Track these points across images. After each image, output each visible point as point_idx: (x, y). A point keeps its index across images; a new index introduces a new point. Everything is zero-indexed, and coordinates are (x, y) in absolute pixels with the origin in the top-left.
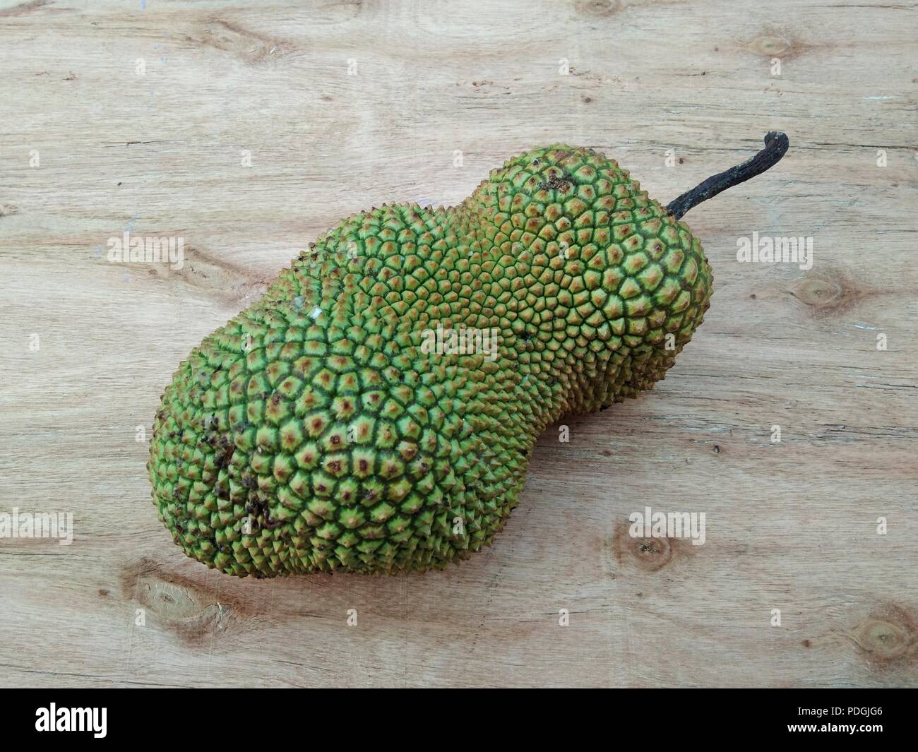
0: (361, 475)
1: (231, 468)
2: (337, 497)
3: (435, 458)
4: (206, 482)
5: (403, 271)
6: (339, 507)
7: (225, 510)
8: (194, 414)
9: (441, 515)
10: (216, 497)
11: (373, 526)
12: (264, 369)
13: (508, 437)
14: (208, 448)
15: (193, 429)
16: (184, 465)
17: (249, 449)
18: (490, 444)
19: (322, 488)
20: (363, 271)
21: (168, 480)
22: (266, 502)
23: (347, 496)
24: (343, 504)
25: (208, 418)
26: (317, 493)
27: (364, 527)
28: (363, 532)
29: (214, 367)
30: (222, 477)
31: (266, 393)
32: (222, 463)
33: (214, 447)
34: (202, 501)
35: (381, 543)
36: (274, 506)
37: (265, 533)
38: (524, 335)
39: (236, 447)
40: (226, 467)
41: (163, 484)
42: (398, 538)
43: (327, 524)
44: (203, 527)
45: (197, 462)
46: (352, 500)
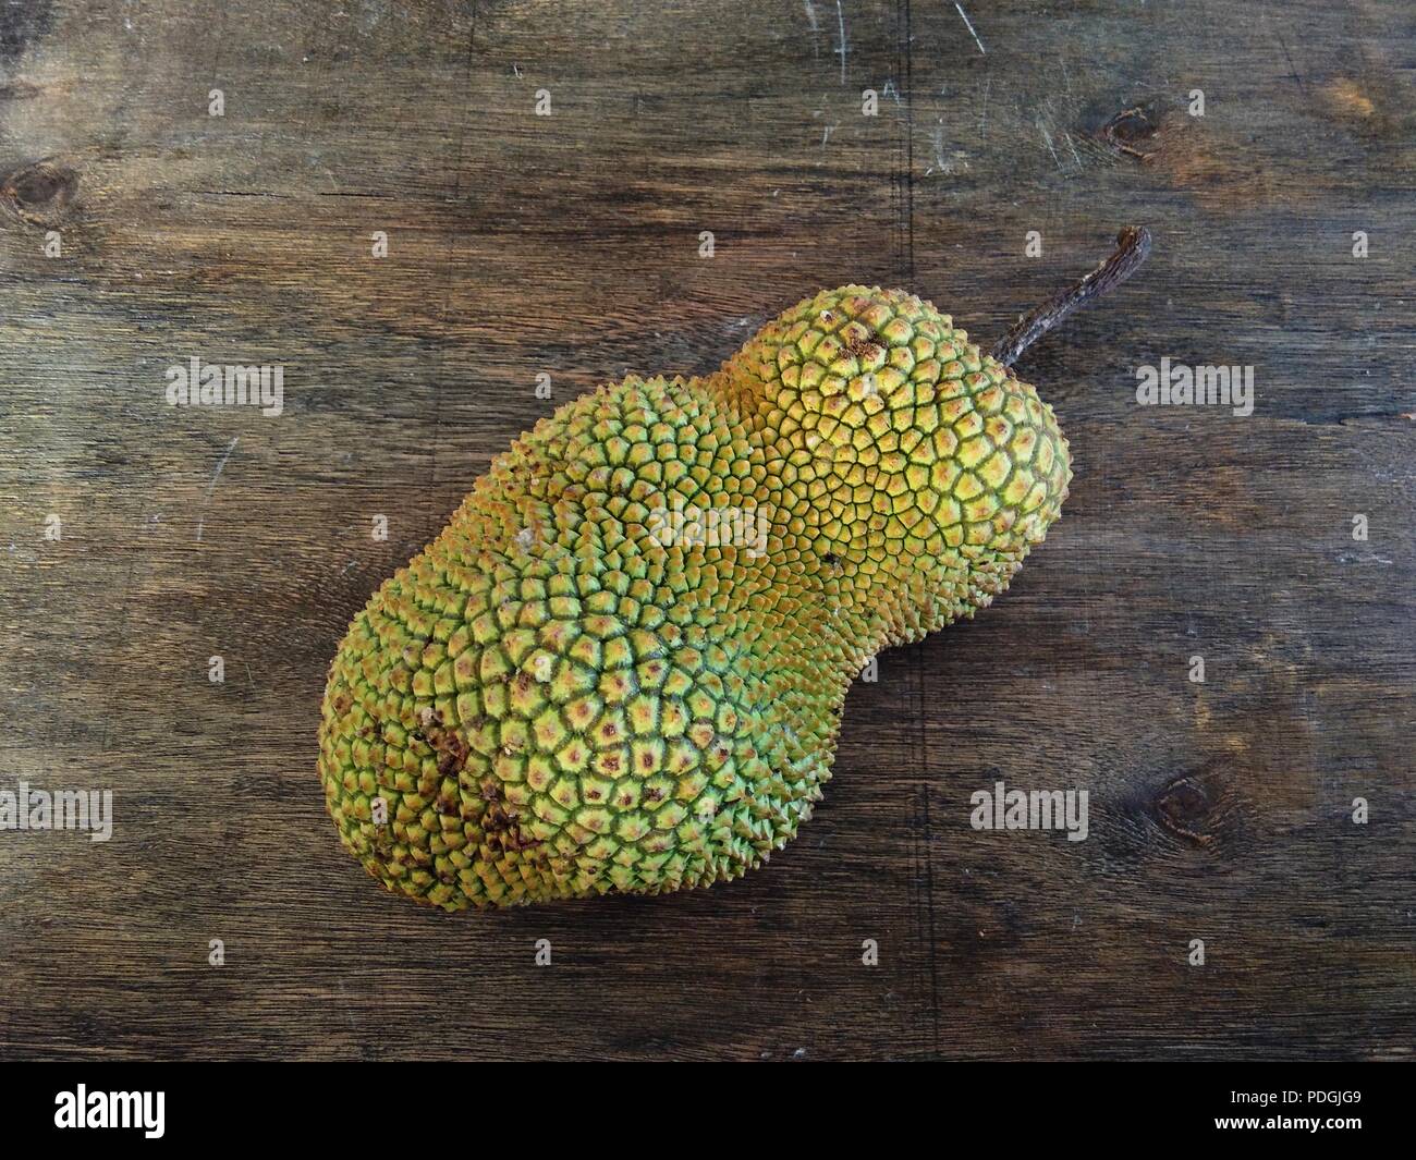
0: (646, 773)
1: (463, 776)
2: (614, 803)
3: (736, 740)
4: (423, 795)
5: (664, 485)
6: (617, 816)
7: (450, 830)
8: (401, 704)
9: (742, 811)
10: (438, 814)
11: (660, 835)
12: (499, 641)
13: (816, 694)
14: (426, 751)
15: (400, 725)
16: (388, 773)
17: (492, 751)
18: (797, 708)
19: (596, 795)
20: (609, 487)
21: (360, 792)
22: (517, 817)
23: (628, 800)
24: (622, 810)
25: (426, 712)
26: (589, 801)
27: (647, 837)
28: (648, 844)
29: (423, 638)
30: (448, 787)
31: (507, 674)
32: (450, 770)
33: (436, 749)
34: (417, 820)
35: (668, 856)
36: (528, 822)
37: (509, 856)
38: (829, 558)
39: (471, 749)
40: (456, 774)
41: (352, 798)
42: (689, 847)
43: (602, 839)
44: (416, 852)
45: (409, 769)
46: (634, 804)
